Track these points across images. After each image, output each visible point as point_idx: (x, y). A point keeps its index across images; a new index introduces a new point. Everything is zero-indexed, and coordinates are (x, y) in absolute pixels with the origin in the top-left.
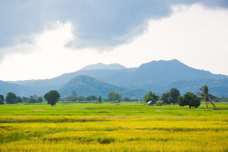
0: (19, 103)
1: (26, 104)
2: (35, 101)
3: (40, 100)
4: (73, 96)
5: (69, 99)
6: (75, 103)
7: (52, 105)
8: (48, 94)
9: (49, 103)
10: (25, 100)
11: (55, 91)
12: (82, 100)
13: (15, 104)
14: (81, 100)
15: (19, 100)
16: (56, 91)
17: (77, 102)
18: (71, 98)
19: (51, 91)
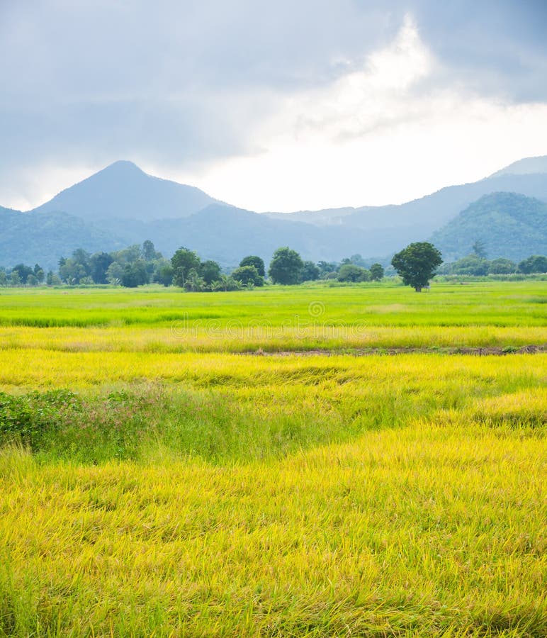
0: (311, 283)
1: (332, 286)
2: (359, 275)
3: (377, 273)
4: (475, 260)
5: (463, 267)
6: (484, 281)
7: (418, 290)
8: (403, 253)
9: (407, 281)
10: (328, 274)
11: (425, 244)
12: (505, 271)
13: (299, 284)
14: (501, 271)
15: (310, 272)
16: (429, 246)
17: (491, 278)
18: (469, 265)
19: (412, 245)
